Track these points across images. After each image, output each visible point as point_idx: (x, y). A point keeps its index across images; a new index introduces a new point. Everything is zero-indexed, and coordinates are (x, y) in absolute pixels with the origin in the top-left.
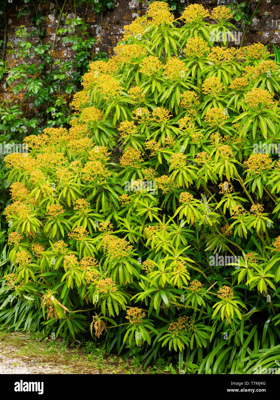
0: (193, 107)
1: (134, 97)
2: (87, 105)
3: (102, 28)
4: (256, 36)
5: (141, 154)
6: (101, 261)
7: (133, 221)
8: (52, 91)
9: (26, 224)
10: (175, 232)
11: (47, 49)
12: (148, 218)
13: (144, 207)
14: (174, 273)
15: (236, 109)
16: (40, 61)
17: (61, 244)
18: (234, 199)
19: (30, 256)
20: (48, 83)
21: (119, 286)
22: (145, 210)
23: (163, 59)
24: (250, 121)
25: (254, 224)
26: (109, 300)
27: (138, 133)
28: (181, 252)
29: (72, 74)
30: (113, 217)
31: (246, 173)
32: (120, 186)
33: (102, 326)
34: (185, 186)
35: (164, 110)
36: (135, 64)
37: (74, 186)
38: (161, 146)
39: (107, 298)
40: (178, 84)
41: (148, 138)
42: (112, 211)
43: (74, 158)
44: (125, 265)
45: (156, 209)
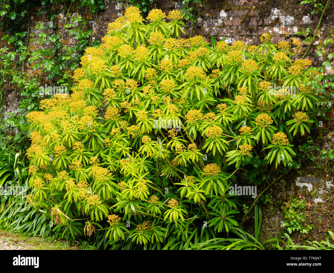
0: (154, 79)
1: (114, 72)
2: (83, 78)
3: (97, 23)
4: (200, 30)
5: (119, 111)
6: (91, 184)
7: (113, 157)
8: (61, 68)
9: (40, 160)
10: (139, 163)
11: (58, 38)
12: (123, 155)
13: (120, 147)
14: (138, 190)
15: (182, 80)
16: (53, 46)
17: (64, 173)
18: (179, 141)
19: (43, 182)
20: (59, 63)
21: (103, 201)
22: (121, 149)
23: (135, 46)
24: (189, 88)
25: (190, 157)
26: (96, 210)
27: (117, 97)
28: (144, 176)
29: (75, 56)
30: (100, 154)
31: (187, 123)
32: (105, 133)
33: (92, 228)
34: (147, 132)
35: (134, 81)
36: (115, 49)
37: (73, 133)
38: (132, 106)
39: (94, 209)
40: (144, 64)
41: (123, 100)
42: (99, 150)
43: (75, 114)
44: (107, 186)
45: (128, 149)
